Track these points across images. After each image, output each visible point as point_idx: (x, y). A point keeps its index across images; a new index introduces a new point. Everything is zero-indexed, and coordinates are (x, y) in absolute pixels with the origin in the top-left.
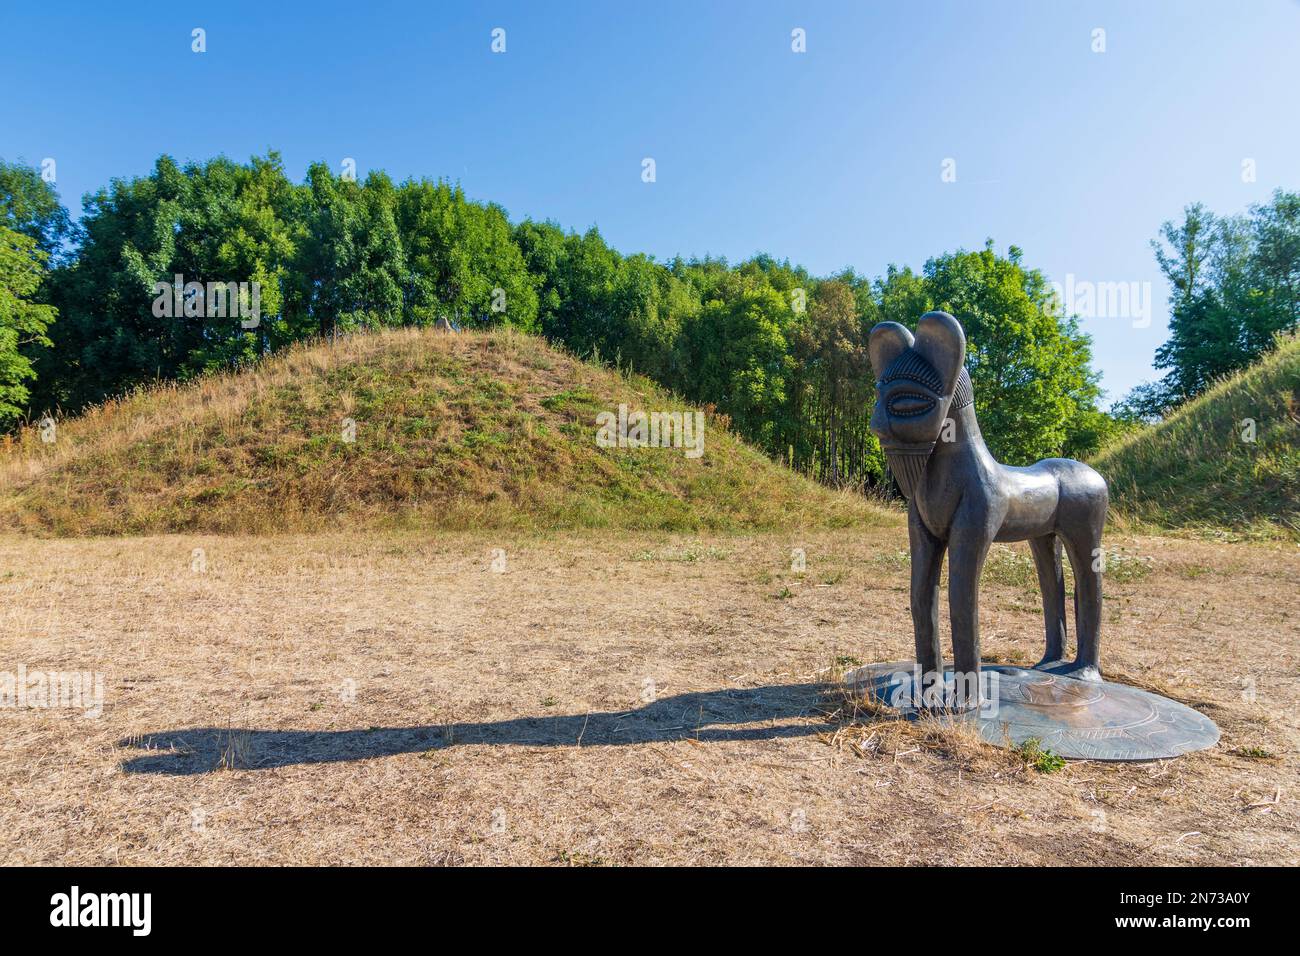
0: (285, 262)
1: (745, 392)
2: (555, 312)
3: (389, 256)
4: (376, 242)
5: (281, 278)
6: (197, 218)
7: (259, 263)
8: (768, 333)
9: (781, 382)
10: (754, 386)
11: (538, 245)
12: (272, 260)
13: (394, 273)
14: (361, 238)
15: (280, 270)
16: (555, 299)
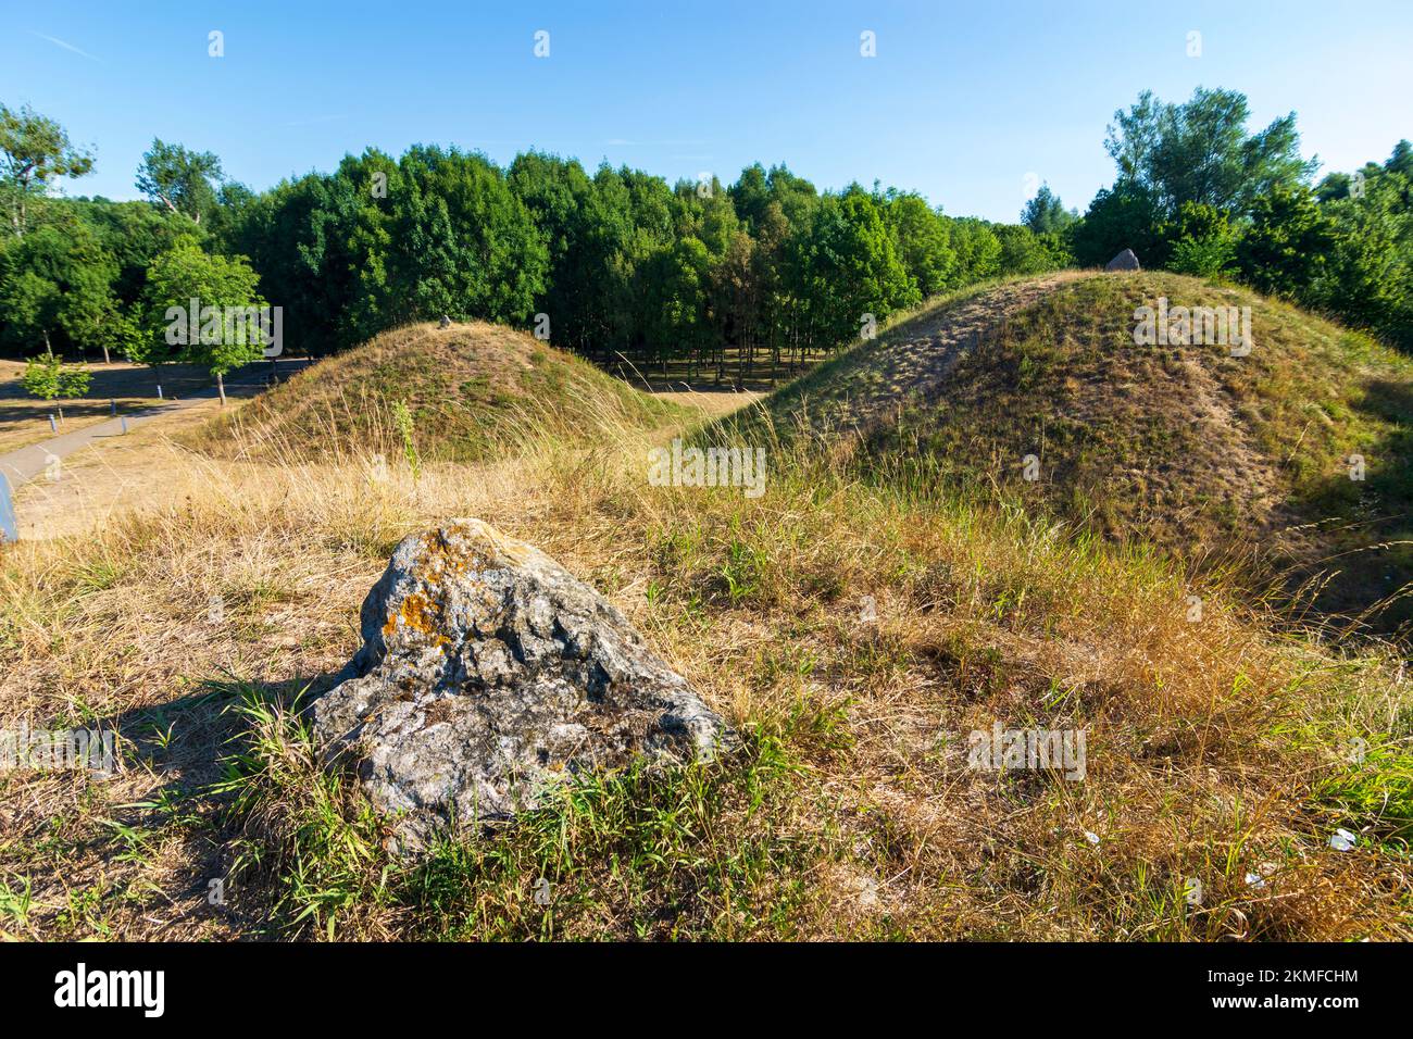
0: (386, 248)
1: (669, 316)
2: (566, 253)
3: (445, 237)
4: (436, 229)
5: (385, 260)
6: (333, 217)
7: (370, 251)
8: (687, 274)
9: (693, 309)
10: (674, 313)
11: (553, 203)
12: (379, 247)
13: (448, 250)
14: (427, 227)
15: (383, 253)
16: (565, 245)
